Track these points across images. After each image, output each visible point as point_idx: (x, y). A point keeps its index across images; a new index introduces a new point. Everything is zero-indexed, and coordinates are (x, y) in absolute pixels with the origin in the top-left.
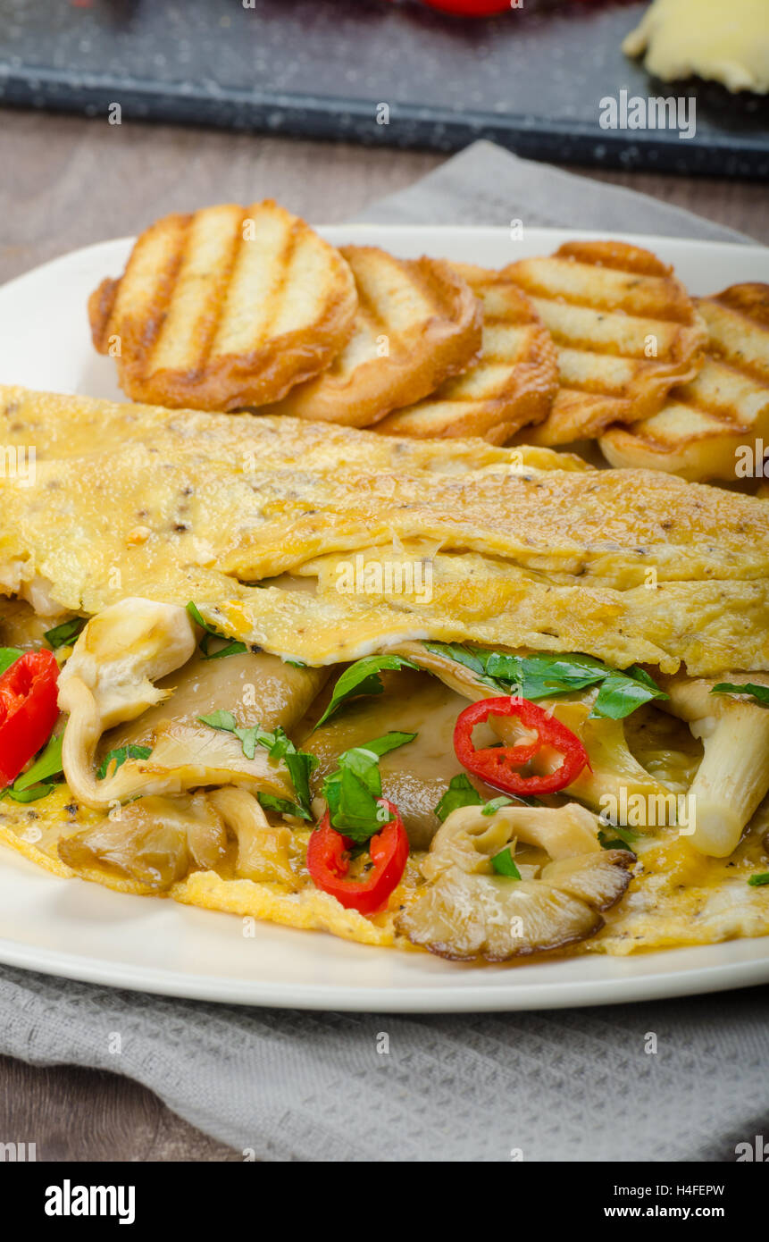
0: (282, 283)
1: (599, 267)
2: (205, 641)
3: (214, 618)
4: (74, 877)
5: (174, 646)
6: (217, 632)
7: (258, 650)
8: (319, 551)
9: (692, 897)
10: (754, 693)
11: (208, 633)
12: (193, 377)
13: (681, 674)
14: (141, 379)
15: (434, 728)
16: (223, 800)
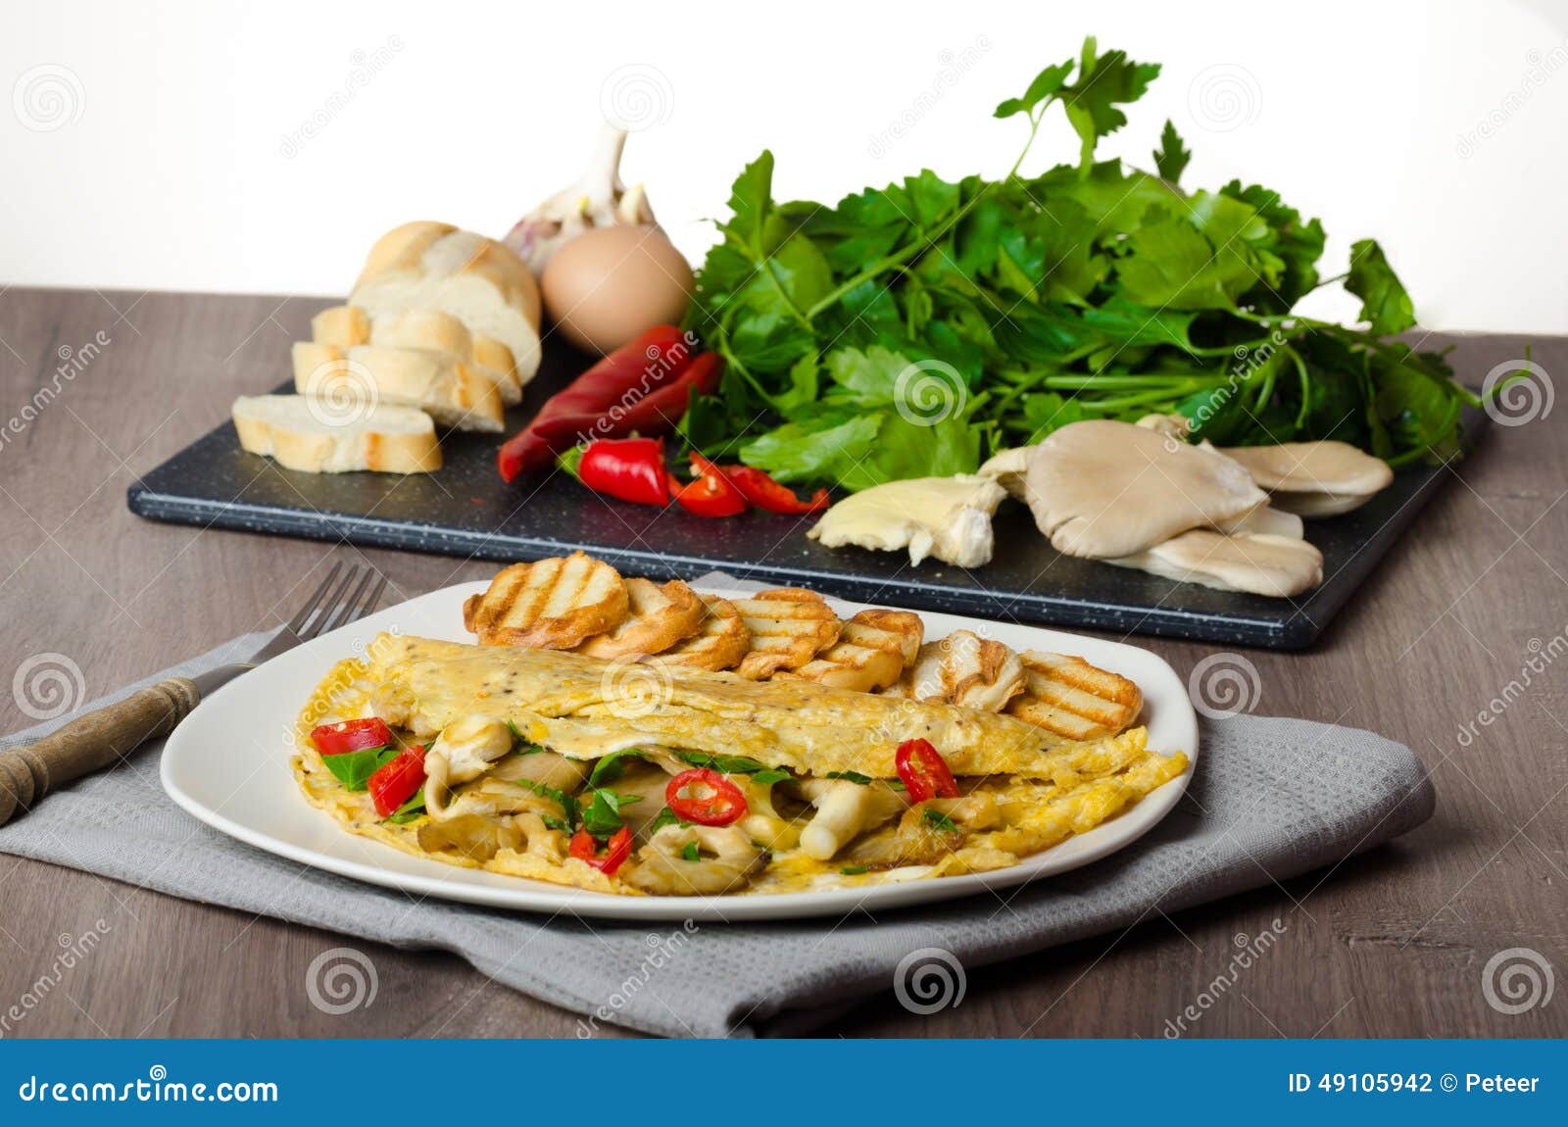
0: (583, 590)
1: (779, 601)
2: (517, 745)
3: (524, 732)
4: (426, 858)
5: (498, 741)
6: (526, 740)
7: (549, 750)
8: (592, 699)
9: (805, 878)
10: (853, 777)
11: (520, 741)
12: (524, 632)
13: (809, 775)
14: (492, 635)
15: (654, 794)
16: (521, 819)
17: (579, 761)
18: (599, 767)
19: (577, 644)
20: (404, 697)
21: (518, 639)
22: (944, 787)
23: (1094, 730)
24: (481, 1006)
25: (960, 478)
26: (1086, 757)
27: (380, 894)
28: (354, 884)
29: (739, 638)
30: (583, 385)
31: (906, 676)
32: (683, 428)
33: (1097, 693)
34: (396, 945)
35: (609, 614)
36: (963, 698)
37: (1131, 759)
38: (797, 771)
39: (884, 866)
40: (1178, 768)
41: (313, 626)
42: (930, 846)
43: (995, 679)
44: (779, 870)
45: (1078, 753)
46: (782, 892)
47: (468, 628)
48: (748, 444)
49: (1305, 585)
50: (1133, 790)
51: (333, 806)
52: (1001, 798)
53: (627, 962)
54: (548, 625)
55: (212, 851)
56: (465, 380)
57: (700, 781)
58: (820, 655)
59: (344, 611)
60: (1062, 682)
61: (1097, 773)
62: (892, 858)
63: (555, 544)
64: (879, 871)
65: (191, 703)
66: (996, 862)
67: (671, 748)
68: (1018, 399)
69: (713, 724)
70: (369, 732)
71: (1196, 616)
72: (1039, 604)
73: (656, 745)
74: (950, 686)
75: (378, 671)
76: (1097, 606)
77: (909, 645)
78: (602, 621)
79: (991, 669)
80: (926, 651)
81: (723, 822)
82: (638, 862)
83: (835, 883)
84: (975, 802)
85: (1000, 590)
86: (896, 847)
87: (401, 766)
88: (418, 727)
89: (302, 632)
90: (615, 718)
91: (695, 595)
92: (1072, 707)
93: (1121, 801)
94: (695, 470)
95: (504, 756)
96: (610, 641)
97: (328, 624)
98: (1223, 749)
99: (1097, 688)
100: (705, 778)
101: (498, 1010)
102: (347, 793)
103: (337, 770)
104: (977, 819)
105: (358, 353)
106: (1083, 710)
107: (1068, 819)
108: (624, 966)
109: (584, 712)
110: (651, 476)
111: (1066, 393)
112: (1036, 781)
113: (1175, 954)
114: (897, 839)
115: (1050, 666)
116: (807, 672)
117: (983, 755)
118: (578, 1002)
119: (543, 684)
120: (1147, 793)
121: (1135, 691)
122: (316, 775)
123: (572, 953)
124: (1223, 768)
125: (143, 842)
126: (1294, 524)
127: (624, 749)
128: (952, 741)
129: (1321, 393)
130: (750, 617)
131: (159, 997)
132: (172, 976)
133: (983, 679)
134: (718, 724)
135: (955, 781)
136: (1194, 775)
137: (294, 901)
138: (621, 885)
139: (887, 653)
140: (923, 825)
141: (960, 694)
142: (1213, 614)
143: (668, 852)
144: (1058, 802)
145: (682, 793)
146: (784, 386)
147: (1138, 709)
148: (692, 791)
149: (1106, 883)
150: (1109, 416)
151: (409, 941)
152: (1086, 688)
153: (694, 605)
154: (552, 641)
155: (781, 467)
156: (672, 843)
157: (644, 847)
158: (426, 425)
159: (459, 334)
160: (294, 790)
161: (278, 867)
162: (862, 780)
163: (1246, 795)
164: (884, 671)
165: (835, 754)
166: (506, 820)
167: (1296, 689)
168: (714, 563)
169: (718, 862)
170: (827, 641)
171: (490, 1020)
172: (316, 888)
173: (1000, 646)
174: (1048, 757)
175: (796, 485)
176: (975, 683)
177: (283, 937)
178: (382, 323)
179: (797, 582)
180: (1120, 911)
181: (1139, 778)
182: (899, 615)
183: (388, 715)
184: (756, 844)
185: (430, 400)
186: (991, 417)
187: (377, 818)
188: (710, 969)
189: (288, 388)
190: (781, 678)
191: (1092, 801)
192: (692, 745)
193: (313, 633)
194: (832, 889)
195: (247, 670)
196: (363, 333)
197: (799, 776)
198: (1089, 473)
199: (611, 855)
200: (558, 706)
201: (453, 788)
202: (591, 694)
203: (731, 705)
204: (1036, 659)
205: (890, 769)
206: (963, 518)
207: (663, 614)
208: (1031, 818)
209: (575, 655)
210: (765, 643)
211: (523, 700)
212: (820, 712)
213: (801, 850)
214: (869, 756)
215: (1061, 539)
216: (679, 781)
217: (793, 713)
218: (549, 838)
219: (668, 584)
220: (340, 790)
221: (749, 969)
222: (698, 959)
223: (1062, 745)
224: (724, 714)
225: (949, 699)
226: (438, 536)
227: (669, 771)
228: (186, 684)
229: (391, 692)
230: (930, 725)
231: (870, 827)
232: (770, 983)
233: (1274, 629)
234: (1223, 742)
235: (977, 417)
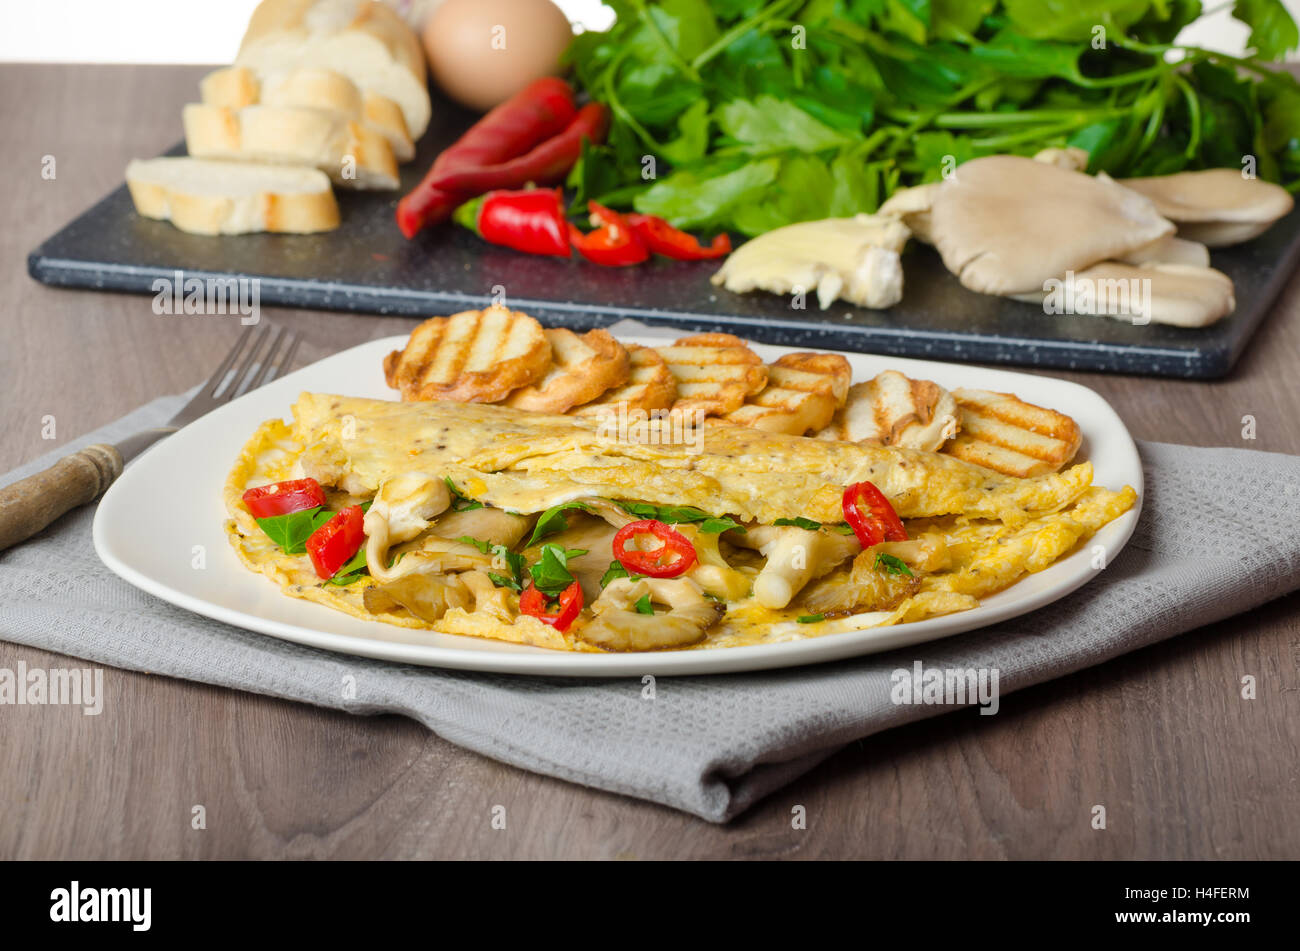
0: (505, 342)
1: (700, 347)
2: (456, 502)
3: (462, 488)
4: (372, 620)
5: (437, 499)
6: (464, 496)
7: (489, 505)
8: (528, 453)
9: (761, 628)
10: (801, 523)
11: (458, 497)
12: (449, 386)
13: (754, 522)
14: (416, 391)
15: (599, 548)
16: (467, 577)
17: (520, 516)
18: (541, 522)
19: (503, 397)
20: (336, 457)
21: (442, 394)
22: (891, 531)
23: (1037, 466)
24: (442, 770)
25: (863, 219)
26: (1032, 495)
27: (330, 659)
28: (301, 649)
29: (666, 386)
30: (474, 138)
31: (838, 419)
32: (577, 178)
33: (1033, 429)
34: (350, 711)
35: (535, 366)
36: (900, 440)
37: (1077, 495)
38: (743, 519)
39: (841, 613)
40: (1127, 502)
41: (229, 387)
42: (886, 592)
43: (931, 418)
44: (734, 620)
45: (1023, 491)
46: (740, 645)
47: (390, 385)
48: (642, 193)
49: (1218, 314)
50: (1085, 528)
51: (271, 569)
52: (950, 539)
53: (592, 721)
54: (473, 379)
55: (153, 620)
56: (359, 137)
57: (647, 532)
58: (749, 400)
59: (259, 373)
60: (996, 420)
61: (1044, 510)
62: (848, 604)
63: (461, 298)
64: (835, 618)
65: (115, 470)
66: (956, 606)
67: (613, 499)
68: (910, 141)
69: (655, 473)
70: (304, 493)
71: (1111, 349)
72: (952, 342)
73: (599, 497)
74: (884, 427)
75: (303, 431)
76: (1010, 341)
77: (839, 387)
78: (528, 372)
79: (925, 408)
80: (856, 392)
81: (672, 574)
82: (591, 618)
83: (795, 632)
84: (926, 544)
85: (912, 328)
86: (851, 593)
87: (340, 527)
88: (352, 486)
89: (218, 394)
90: (553, 472)
91: (618, 344)
92: (1010, 444)
93: (1074, 539)
94: (595, 220)
95: (443, 514)
96: (536, 393)
97: (244, 386)
98: (1167, 482)
99: (1034, 425)
100: (651, 530)
101: (460, 773)
102: (284, 555)
103: (271, 532)
104: (930, 562)
105: (250, 115)
106: (1022, 448)
107: (1023, 558)
108: (588, 725)
109: (521, 466)
110: (552, 227)
111: (956, 132)
112: (982, 521)
113: (1141, 693)
114: (851, 585)
115: (982, 403)
116: (739, 418)
117: (929, 496)
118: (544, 763)
119: (476, 438)
120: (1097, 529)
121: (1073, 426)
122: (250, 538)
123: (534, 714)
124: (1169, 501)
125: (82, 613)
126: (1200, 253)
127: (566, 502)
128: (897, 483)
129: (1211, 122)
130: (673, 364)
131: (111, 772)
132: (121, 752)
133: (918, 419)
134: (660, 474)
135: (902, 523)
136: (1143, 509)
137: (241, 669)
138: (576, 641)
139: (818, 396)
140: (876, 570)
141: (897, 436)
142: (1128, 345)
143: (620, 606)
144: (1010, 542)
145: (629, 546)
146: (673, 135)
147: (1078, 445)
148: (638, 543)
149: (1067, 623)
150: (1001, 152)
151: (363, 705)
152: (1024, 426)
153: (619, 354)
154: (477, 396)
155: (676, 214)
156: (624, 597)
157: (596, 602)
158: (322, 183)
159: (350, 92)
160: (231, 555)
161: (222, 634)
162: (812, 526)
163: (1196, 527)
164: (817, 413)
165: (779, 500)
166: (452, 579)
167: (1218, 417)
168: (622, 312)
169: (671, 614)
170: (756, 386)
171: (452, 785)
172: (263, 654)
173: (932, 386)
174: (993, 496)
175: (695, 231)
176: (911, 423)
177: (232, 705)
178: (272, 83)
179: (707, 327)
180: (1084, 651)
181: (1088, 514)
182: (826, 358)
183: (321, 476)
184: (707, 595)
185: (325, 158)
186: (885, 158)
187: (318, 580)
188: (676, 726)
189: (180, 150)
190: (712, 424)
191: (1043, 539)
192: (635, 496)
193: (229, 396)
194: (790, 640)
195: (168, 434)
196: (253, 93)
197: (744, 524)
198: (994, 209)
199: (562, 612)
200: (494, 461)
201: (394, 549)
202: (528, 448)
203: (670, 454)
204: (967, 397)
205: (836, 512)
206: (871, 258)
207: (589, 364)
208: (983, 558)
209: (503, 408)
210: (692, 390)
211: (457, 456)
212: (761, 458)
213: (754, 600)
214: (814, 501)
215: (971, 276)
216: (626, 533)
217: (733, 460)
218: (498, 596)
219: (589, 334)
220: (277, 553)
221: (717, 724)
222: (662, 715)
223: (1006, 484)
224: (663, 463)
225: (886, 440)
226: (342, 294)
227: (613, 523)
228: (109, 450)
229: (322, 452)
230: (873, 468)
231: (822, 573)
232: (742, 738)
233: (1192, 359)
234: (1165, 475)
235: (873, 157)
